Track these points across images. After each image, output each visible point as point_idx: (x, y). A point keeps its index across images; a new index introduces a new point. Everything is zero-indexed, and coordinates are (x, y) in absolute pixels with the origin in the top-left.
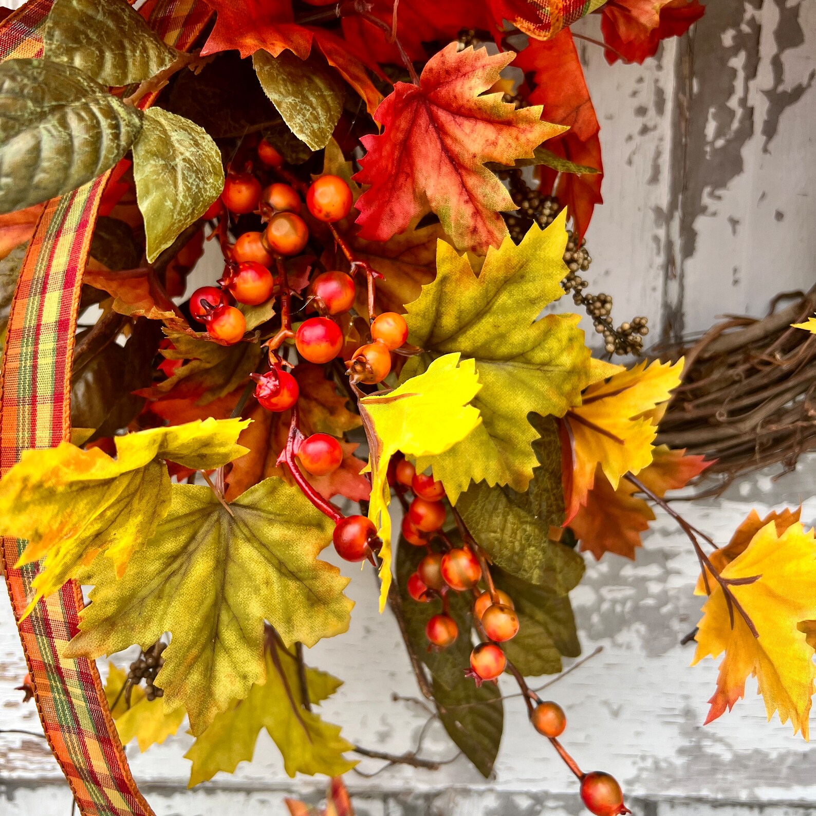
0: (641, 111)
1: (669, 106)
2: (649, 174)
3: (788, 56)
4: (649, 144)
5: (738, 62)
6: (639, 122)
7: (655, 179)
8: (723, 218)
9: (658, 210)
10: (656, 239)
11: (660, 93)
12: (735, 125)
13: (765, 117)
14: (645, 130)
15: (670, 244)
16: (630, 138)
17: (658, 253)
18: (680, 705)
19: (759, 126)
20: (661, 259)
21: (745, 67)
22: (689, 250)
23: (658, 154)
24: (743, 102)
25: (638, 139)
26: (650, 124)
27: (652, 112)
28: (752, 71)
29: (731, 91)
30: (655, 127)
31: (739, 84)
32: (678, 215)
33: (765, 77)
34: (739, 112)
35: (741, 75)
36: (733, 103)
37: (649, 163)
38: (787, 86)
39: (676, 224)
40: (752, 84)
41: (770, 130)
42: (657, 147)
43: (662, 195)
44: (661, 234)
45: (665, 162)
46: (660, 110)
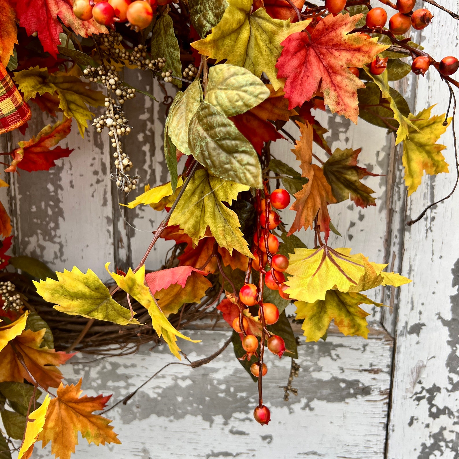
0: (96, 173)
1: (109, 171)
2: (102, 202)
4: (100, 188)
5: (146, 148)
6: (95, 178)
7: (105, 204)
8: (146, 220)
9: (108, 218)
10: (108, 231)
11: (103, 165)
12: (148, 177)
13: (161, 174)
14: (98, 182)
15: (116, 232)
16: (92, 185)
17: (110, 238)
18: (141, 447)
19: (158, 178)
20: (111, 241)
21: (150, 151)
22: (131, 234)
23: (105, 193)
24: (150, 167)
25: (95, 186)
26: (100, 179)
27: (101, 173)
28: (153, 154)
29: (144, 162)
30: (103, 181)
31: (148, 158)
32: (121, 219)
33: (159, 156)
34: (149, 171)
35: (148, 154)
36: (146, 167)
37: (102, 197)
39: (121, 225)
40: (153, 158)
41: (164, 180)
42: (105, 189)
43: (109, 211)
44: (111, 228)
45: (109, 196)
46: (104, 172)
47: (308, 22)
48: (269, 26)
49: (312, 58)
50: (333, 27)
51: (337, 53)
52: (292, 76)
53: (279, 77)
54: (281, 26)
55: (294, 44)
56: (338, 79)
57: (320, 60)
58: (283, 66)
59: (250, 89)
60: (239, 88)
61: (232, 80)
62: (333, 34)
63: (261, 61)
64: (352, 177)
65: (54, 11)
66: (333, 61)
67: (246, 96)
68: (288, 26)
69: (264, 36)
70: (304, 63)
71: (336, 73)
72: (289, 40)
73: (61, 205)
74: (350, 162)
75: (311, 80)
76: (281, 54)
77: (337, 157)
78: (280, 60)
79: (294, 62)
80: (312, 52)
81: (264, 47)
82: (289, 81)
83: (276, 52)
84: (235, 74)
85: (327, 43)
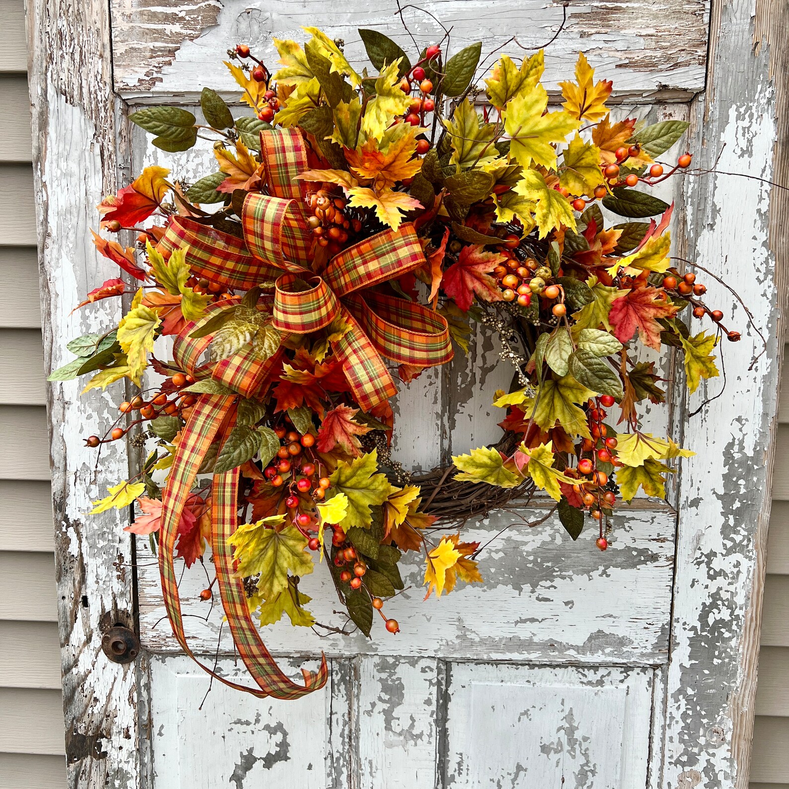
0: (429, 377)
1: (440, 375)
2: (433, 400)
3: (487, 354)
4: (432, 389)
5: (469, 355)
6: (429, 381)
7: (435, 402)
8: (466, 414)
9: (437, 413)
10: (437, 425)
11: (436, 370)
12: (469, 379)
13: (480, 377)
14: (431, 384)
15: (443, 425)
16: (425, 387)
17: (438, 430)
18: (456, 616)
19: (478, 380)
20: (439, 433)
21: (472, 358)
22: (452, 426)
23: (436, 393)
24: (471, 371)
25: (428, 387)
26: (433, 382)
27: (433, 377)
28: (474, 360)
29: (467, 367)
30: (435, 383)
31: (470, 364)
32: (446, 414)
33: (479, 362)
34: (470, 374)
35: (470, 361)
36: (468, 371)
37: (433, 396)
38: (488, 365)
39: (446, 418)
40: (474, 364)
41: (482, 382)
42: (436, 390)
43: (438, 408)
44: (439, 422)
45: (439, 396)
46: (437, 377)
47: (629, 290)
48: (605, 293)
49: (631, 312)
50: (645, 294)
51: (647, 309)
52: (619, 323)
53: (610, 324)
54: (610, 291)
55: (621, 304)
56: (648, 324)
57: (636, 313)
58: (613, 317)
59: (612, 344)
60: (605, 343)
61: (601, 339)
62: (645, 298)
63: (601, 315)
64: (649, 382)
65: (470, 285)
66: (645, 314)
67: (610, 348)
68: (615, 291)
69: (602, 299)
70: (627, 315)
71: (646, 321)
72: (617, 301)
73: (398, 403)
74: (648, 372)
75: (631, 326)
76: (612, 310)
77: (639, 368)
78: (611, 313)
79: (621, 315)
80: (631, 308)
81: (601, 306)
82: (617, 327)
83: (608, 308)
84: (602, 336)
85: (640, 303)
